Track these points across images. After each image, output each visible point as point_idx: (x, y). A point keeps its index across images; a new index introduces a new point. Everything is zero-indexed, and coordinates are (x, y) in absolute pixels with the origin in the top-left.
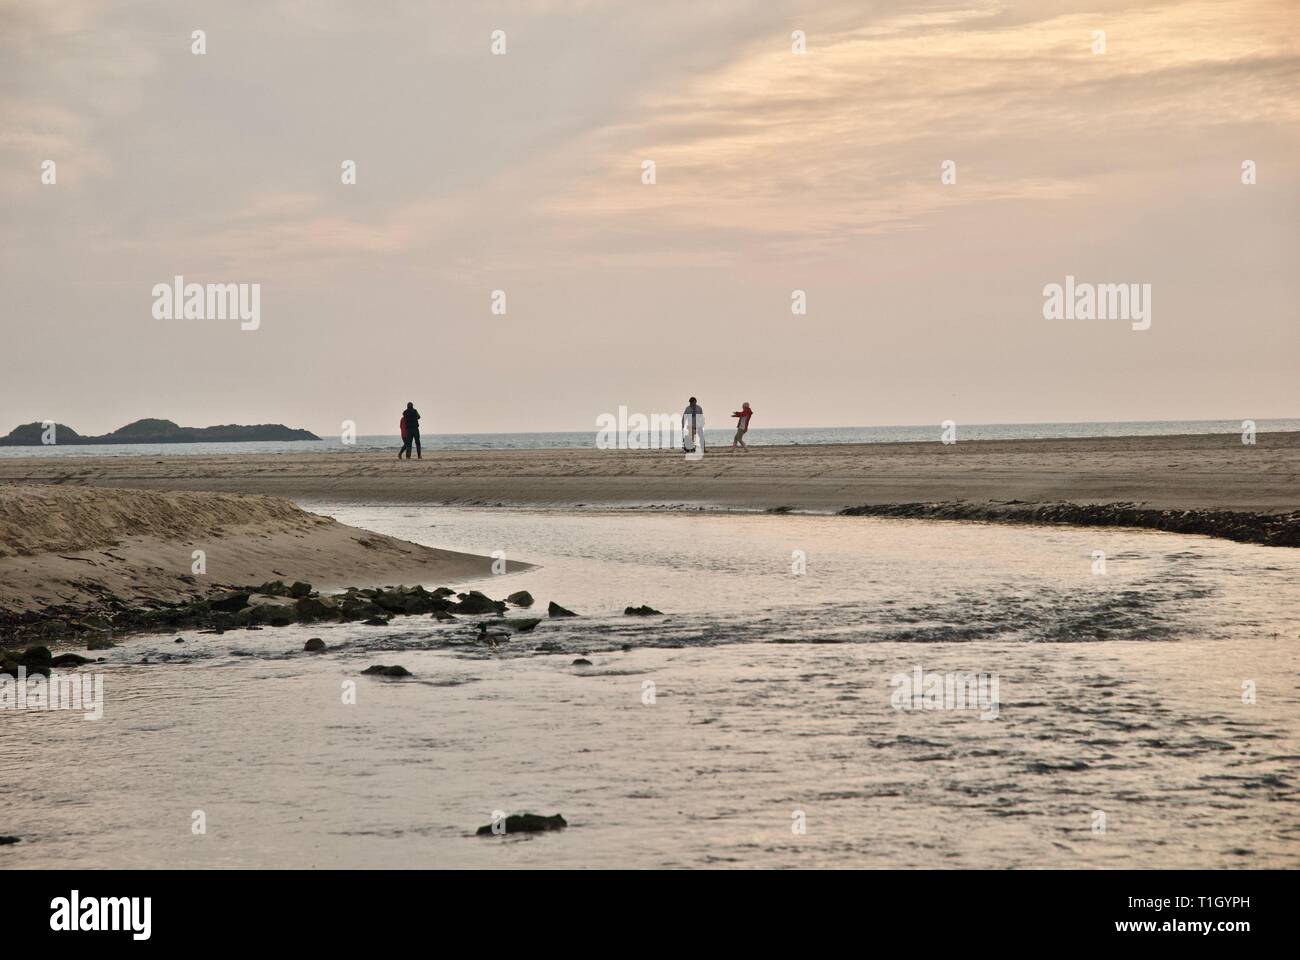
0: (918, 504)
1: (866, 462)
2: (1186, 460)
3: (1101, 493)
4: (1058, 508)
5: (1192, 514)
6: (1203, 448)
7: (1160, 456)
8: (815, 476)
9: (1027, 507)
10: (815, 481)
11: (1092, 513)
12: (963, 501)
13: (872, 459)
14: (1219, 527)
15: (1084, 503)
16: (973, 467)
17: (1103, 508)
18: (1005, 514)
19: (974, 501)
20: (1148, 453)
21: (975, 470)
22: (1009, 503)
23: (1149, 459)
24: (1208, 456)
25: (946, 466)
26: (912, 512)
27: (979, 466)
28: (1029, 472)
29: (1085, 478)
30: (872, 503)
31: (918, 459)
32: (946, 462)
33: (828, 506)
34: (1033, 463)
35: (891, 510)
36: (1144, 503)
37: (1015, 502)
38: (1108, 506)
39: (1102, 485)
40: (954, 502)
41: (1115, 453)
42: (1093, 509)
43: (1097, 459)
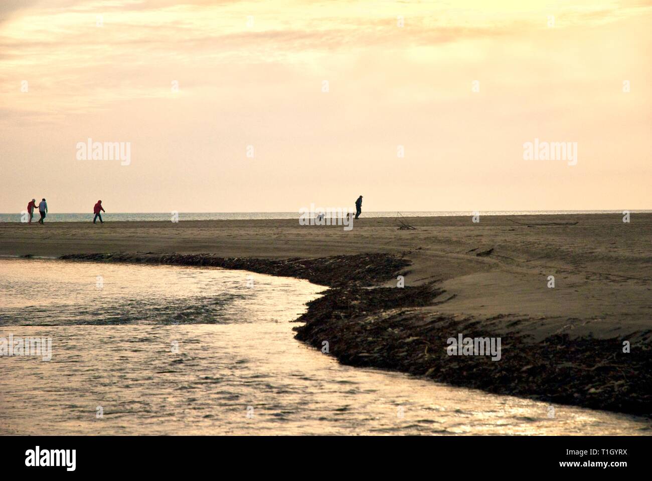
0: (100, 254)
1: (74, 231)
2: (236, 232)
3: (194, 249)
4: (172, 256)
5: (239, 260)
6: (244, 227)
7: (223, 230)
8: (46, 238)
9: (156, 256)
10: (46, 241)
11: (190, 258)
12: (123, 252)
13: (77, 230)
14: (252, 266)
15: (185, 254)
16: (129, 235)
17: (194, 256)
18: (145, 259)
19: (129, 253)
20: (217, 229)
21: (130, 237)
22: (147, 254)
23: (217, 232)
24: (247, 231)
25: (114, 234)
26: (97, 258)
27: (132, 235)
28: (157, 237)
29: (185, 241)
30: (76, 253)
31: (101, 231)
32: (115, 232)
33: (52, 254)
34: (159, 233)
35: (86, 257)
36: (215, 254)
37: (150, 253)
38: (197, 255)
39: (195, 245)
40: (119, 253)
41: (201, 229)
42: (190, 257)
43: (193, 232)
